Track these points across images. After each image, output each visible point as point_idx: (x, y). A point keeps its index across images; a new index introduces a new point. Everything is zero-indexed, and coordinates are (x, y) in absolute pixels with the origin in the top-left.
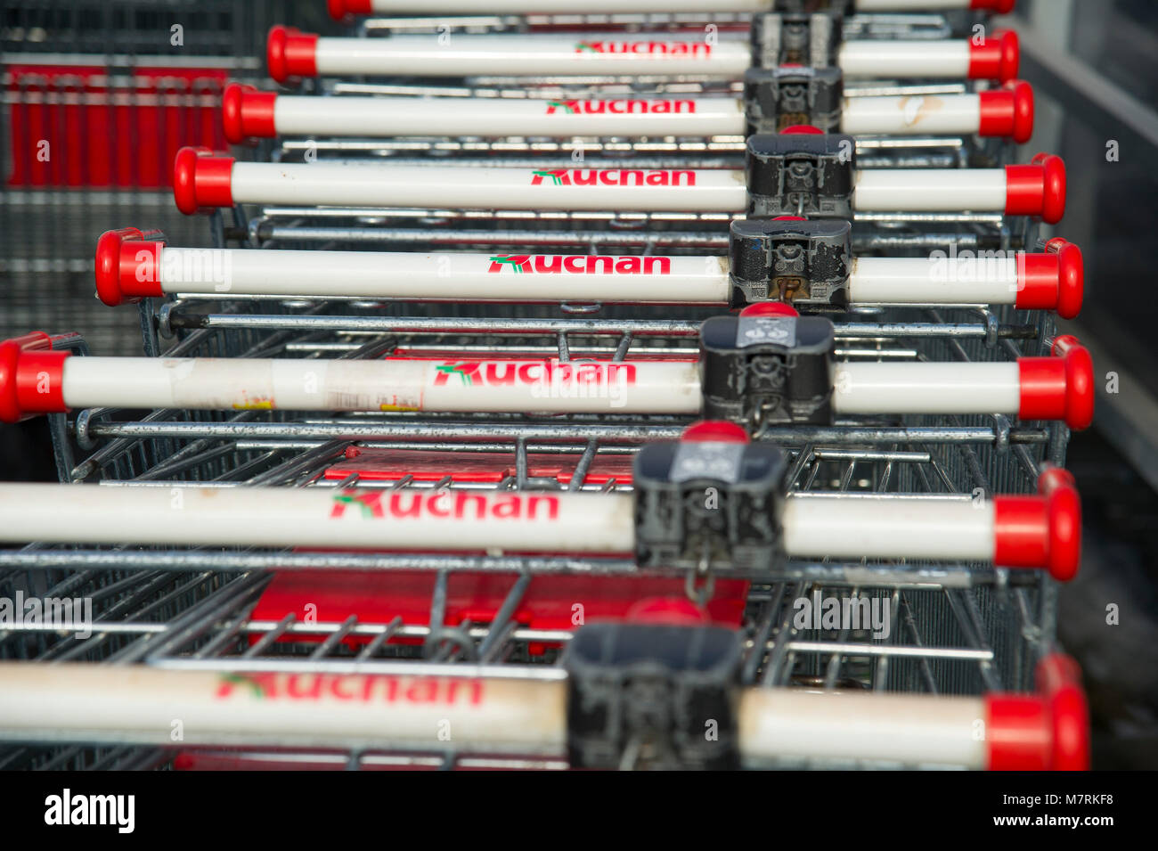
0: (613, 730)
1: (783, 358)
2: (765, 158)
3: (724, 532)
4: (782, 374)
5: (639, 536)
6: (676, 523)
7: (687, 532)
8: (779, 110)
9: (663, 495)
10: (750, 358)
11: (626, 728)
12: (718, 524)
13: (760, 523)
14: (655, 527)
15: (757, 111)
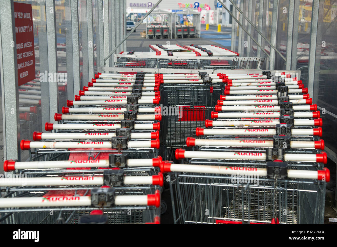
0: (278, 144)
1: (289, 119)
2: (282, 104)
3: (286, 132)
4: (289, 121)
5: (276, 132)
6: (280, 131)
7: (282, 132)
8: (282, 101)
9: (279, 128)
10: (285, 119)
11: (279, 144)
12: (285, 131)
13: (289, 131)
14: (278, 132)
15: (279, 101)
